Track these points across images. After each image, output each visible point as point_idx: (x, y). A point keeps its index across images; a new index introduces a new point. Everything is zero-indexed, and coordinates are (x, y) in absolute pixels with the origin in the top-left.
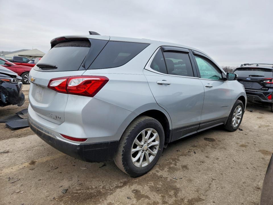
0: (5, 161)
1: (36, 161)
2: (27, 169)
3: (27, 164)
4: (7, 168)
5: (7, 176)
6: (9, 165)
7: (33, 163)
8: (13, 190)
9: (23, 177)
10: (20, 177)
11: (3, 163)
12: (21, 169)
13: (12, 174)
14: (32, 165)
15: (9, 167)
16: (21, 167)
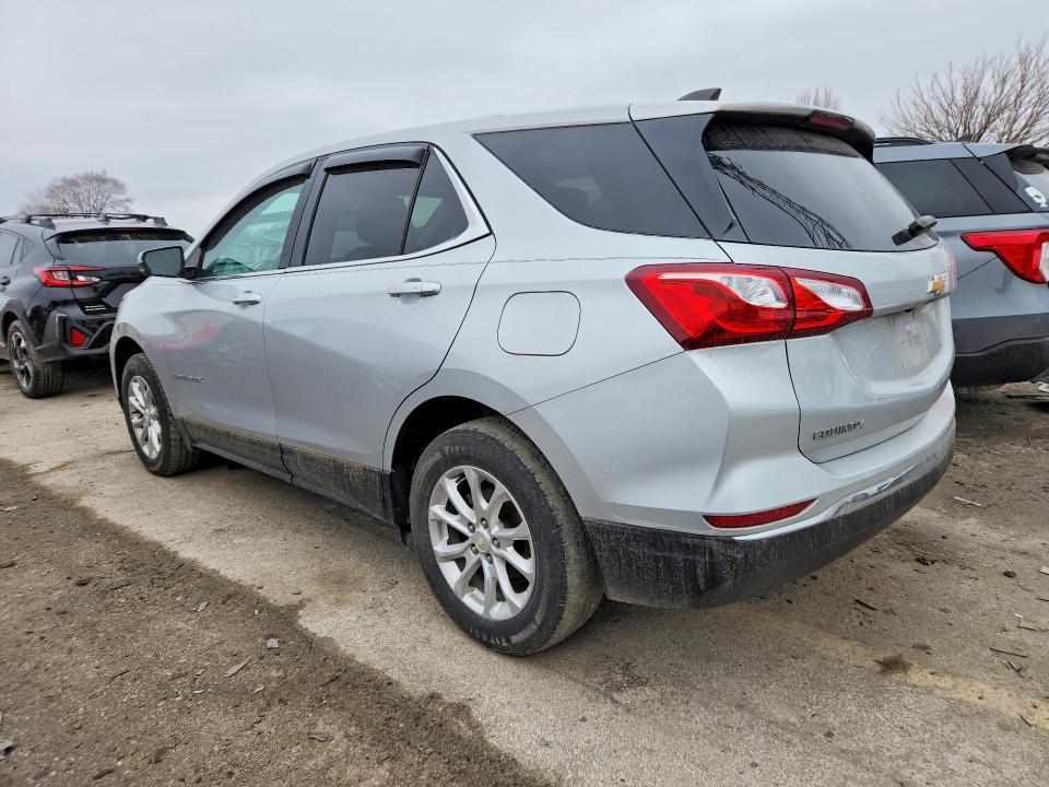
0: (978, 753)
1: (875, 661)
2: (938, 660)
3: (917, 676)
4: (997, 712)
5: (1024, 684)
6: (977, 722)
7: (892, 665)
8: (1036, 638)
9: (977, 649)
10: (987, 653)
11: (995, 748)
12: (955, 675)
13: (998, 679)
14: (906, 659)
15: (984, 714)
16: (947, 682)
